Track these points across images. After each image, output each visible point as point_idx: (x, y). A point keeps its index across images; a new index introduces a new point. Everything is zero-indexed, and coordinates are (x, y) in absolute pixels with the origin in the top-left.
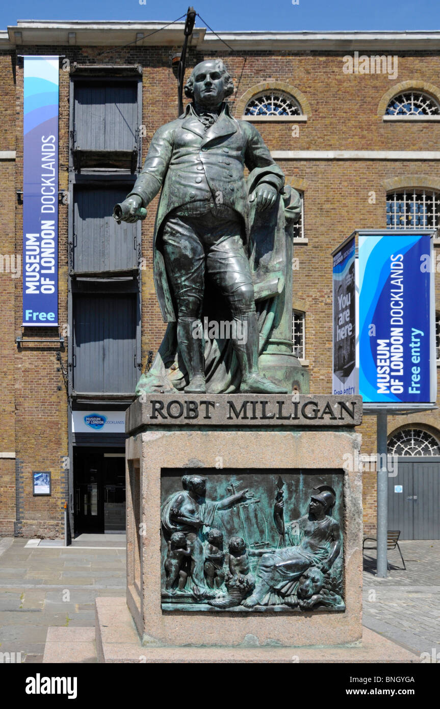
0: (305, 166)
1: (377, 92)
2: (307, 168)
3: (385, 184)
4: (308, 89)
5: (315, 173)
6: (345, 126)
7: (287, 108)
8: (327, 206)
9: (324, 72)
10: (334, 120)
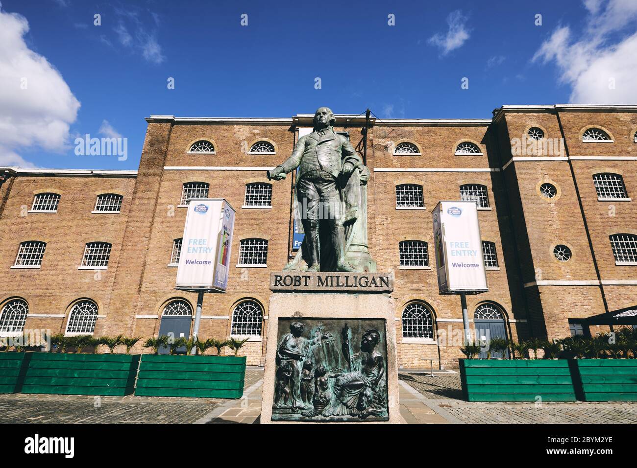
1: (451, 144)
2: (423, 176)
3: (459, 183)
4: (421, 142)
5: (427, 178)
6: (438, 157)
7: (413, 150)
9: (427, 135)
10: (433, 155)
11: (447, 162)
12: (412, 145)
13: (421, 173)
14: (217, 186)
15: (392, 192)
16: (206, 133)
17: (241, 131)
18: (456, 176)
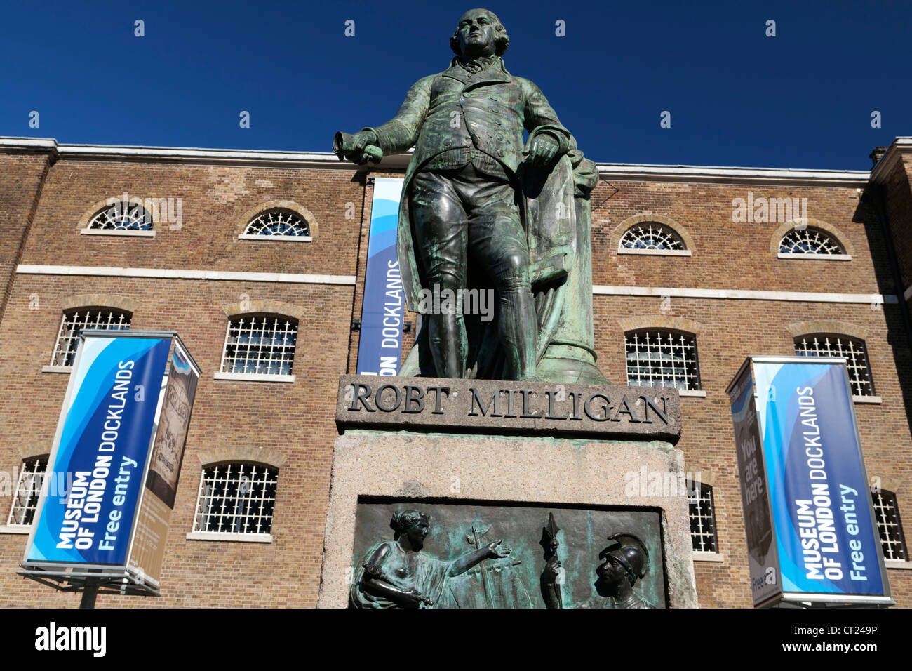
0: (694, 305)
1: (768, 229)
2: (696, 308)
3: (791, 329)
4: (690, 223)
5: (706, 314)
6: (736, 263)
7: (668, 242)
8: (725, 353)
9: (706, 207)
10: (722, 257)
11: (757, 276)
12: (668, 229)
13: (691, 301)
14: (152, 320)
15: (615, 348)
16: (137, 183)
17: (226, 181)
18: (782, 311)
